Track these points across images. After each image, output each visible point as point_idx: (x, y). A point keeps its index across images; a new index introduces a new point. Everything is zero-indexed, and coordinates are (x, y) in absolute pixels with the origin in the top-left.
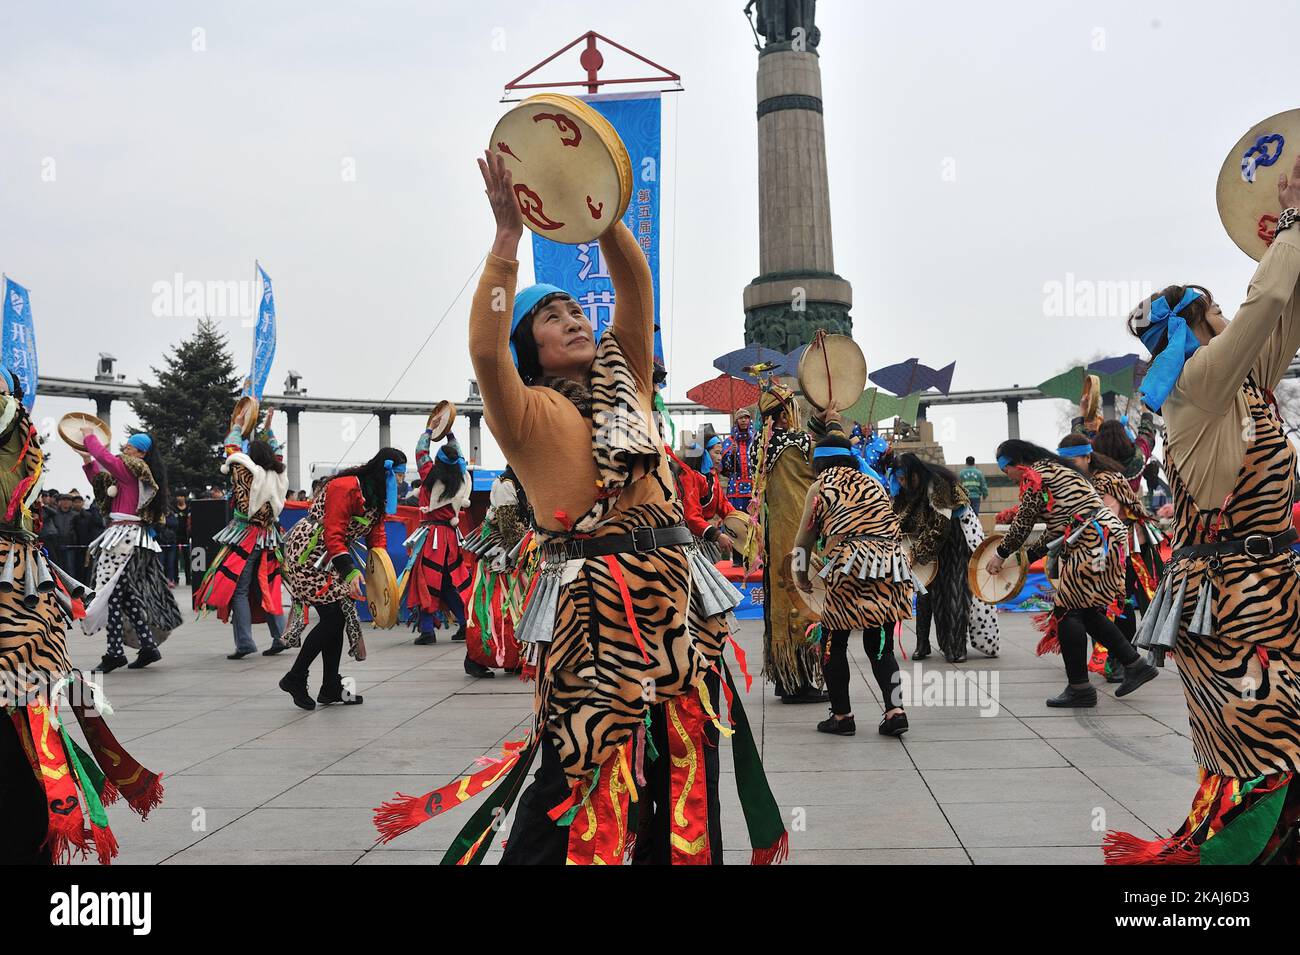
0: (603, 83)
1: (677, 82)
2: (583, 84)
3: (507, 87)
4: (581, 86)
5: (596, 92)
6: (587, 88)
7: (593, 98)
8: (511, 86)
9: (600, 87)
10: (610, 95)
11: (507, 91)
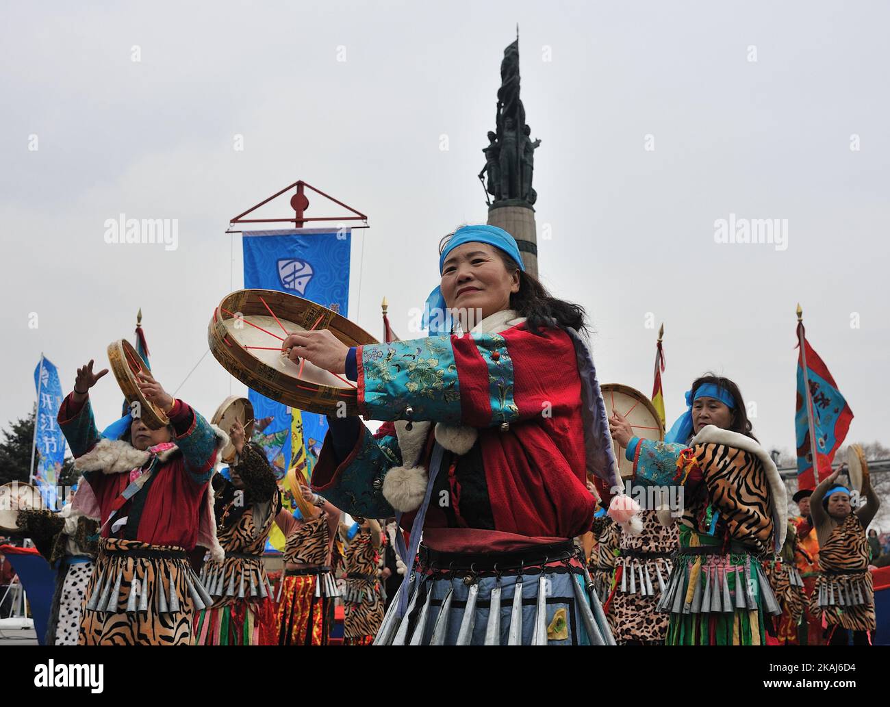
0: (307, 220)
1: (365, 221)
2: (292, 221)
3: (232, 221)
4: (290, 222)
5: (302, 227)
6: (294, 224)
7: (299, 231)
8: (235, 221)
9: (305, 223)
10: (312, 230)
11: (232, 224)
